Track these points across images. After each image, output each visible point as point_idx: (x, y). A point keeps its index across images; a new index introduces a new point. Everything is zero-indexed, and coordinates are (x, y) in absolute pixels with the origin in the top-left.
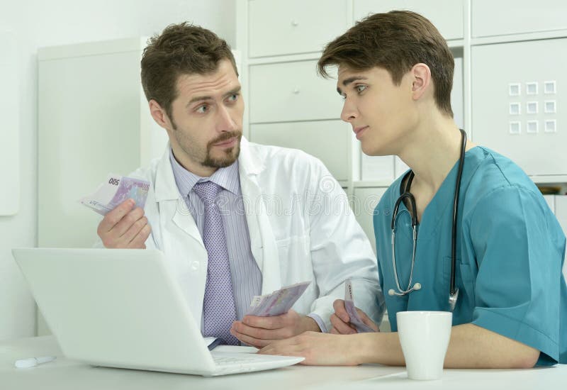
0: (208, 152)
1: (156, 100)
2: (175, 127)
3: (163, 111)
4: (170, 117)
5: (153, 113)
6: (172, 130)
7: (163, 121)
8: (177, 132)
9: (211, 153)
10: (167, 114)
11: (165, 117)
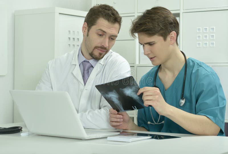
0: (94, 50)
1: (87, 23)
2: (88, 35)
3: (87, 28)
4: (88, 31)
5: (83, 27)
6: (86, 36)
7: (85, 32)
8: (88, 37)
9: (94, 51)
10: (88, 29)
11: (86, 31)
